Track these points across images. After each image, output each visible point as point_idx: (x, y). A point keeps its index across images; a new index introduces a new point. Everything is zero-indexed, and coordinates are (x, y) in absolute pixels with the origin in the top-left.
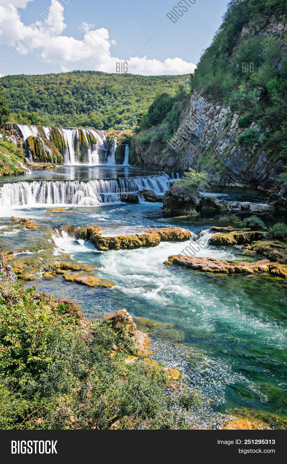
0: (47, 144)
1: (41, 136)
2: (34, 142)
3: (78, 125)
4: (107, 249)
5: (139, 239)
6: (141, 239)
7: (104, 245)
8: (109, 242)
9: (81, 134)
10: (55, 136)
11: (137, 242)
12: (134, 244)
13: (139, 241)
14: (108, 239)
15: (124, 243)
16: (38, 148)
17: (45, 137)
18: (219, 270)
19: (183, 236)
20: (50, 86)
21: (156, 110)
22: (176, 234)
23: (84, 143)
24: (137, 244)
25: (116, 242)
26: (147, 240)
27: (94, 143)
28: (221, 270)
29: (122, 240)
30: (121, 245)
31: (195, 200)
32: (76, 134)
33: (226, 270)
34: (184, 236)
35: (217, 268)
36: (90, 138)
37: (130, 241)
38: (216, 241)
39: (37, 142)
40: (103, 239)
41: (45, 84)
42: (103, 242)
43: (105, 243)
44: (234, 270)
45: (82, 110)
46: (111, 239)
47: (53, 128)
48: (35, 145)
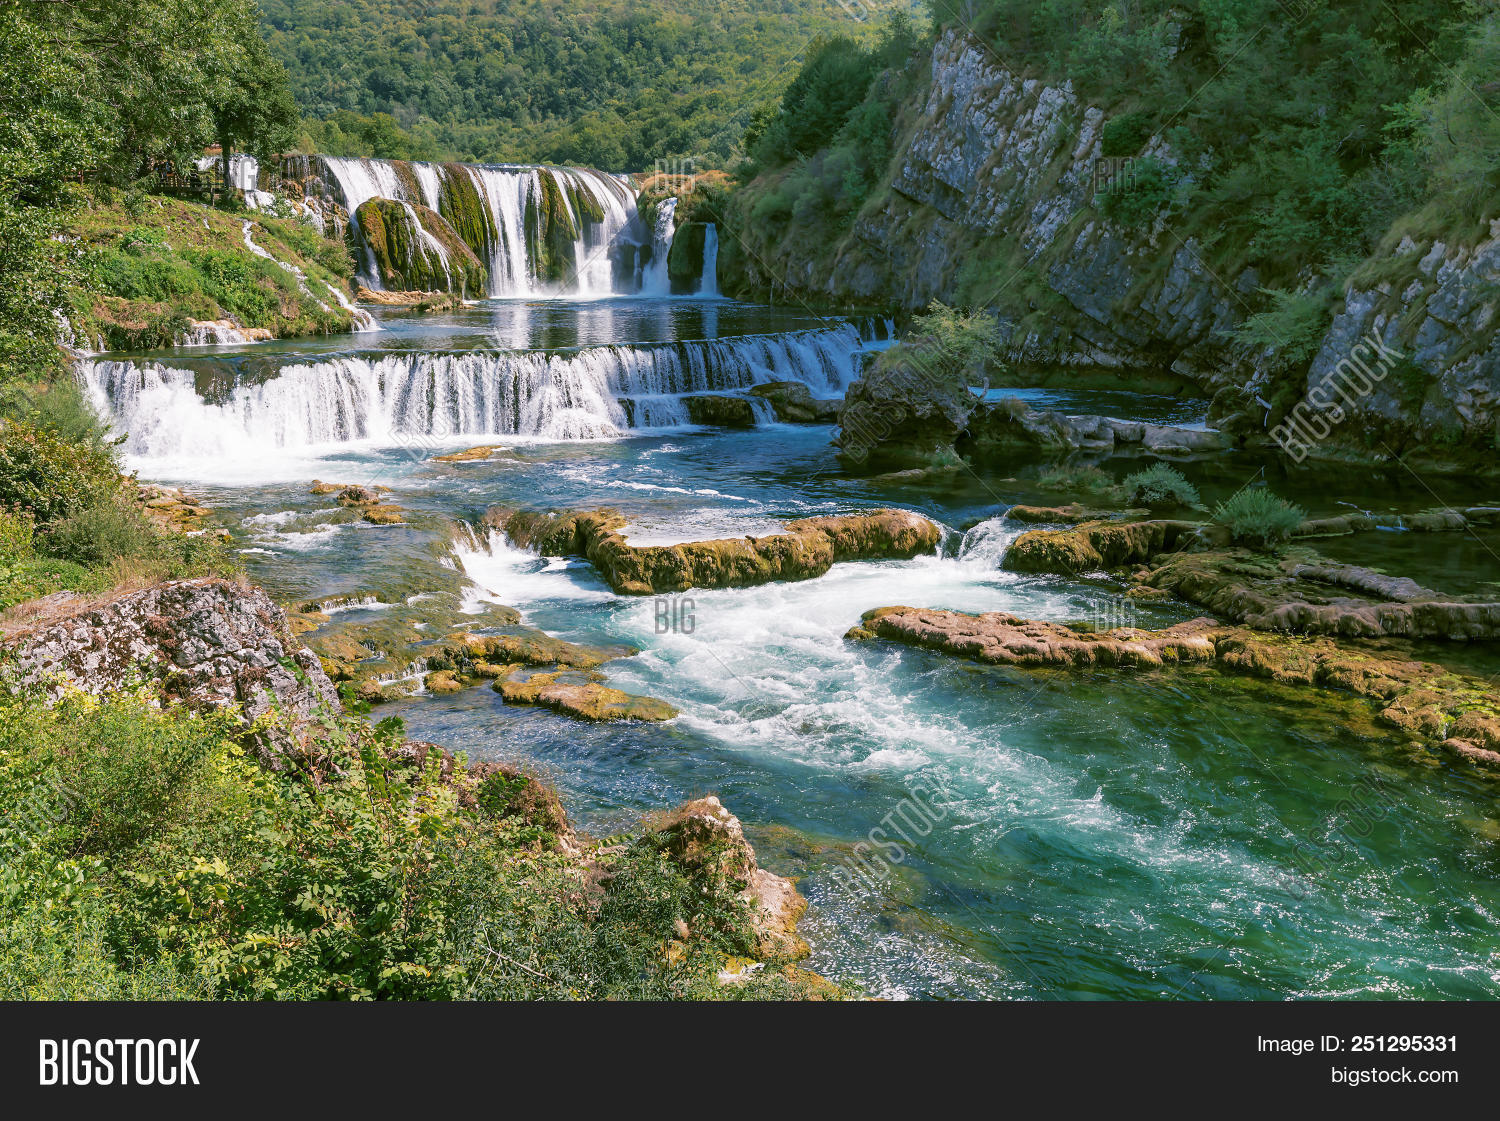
0: (429, 227)
1: (410, 199)
2: (385, 220)
3: (538, 159)
4: (647, 588)
5: (760, 553)
6: (765, 554)
7: (635, 577)
8: (652, 564)
9: (549, 185)
10: (457, 198)
11: (752, 563)
12: (742, 570)
13: (757, 558)
14: (648, 556)
15: (707, 567)
16: (399, 241)
17: (424, 202)
18: (1040, 658)
19: (911, 541)
20: (437, 21)
21: (809, 99)
22: (887, 534)
23: (561, 221)
24: (750, 570)
25: (679, 565)
26: (786, 555)
27: (594, 220)
28: (1048, 655)
29: (697, 556)
30: (696, 574)
31: (955, 415)
32: (531, 187)
33: (1067, 656)
34: (914, 541)
35: (1034, 650)
36: (580, 203)
37: (726, 560)
38: (1028, 556)
39: (394, 219)
40: (632, 555)
41: (417, 14)
42: (634, 565)
43: (641, 568)
44: (1093, 657)
45: (549, 106)
46: (660, 556)
47: (448, 169)
48: (388, 231)
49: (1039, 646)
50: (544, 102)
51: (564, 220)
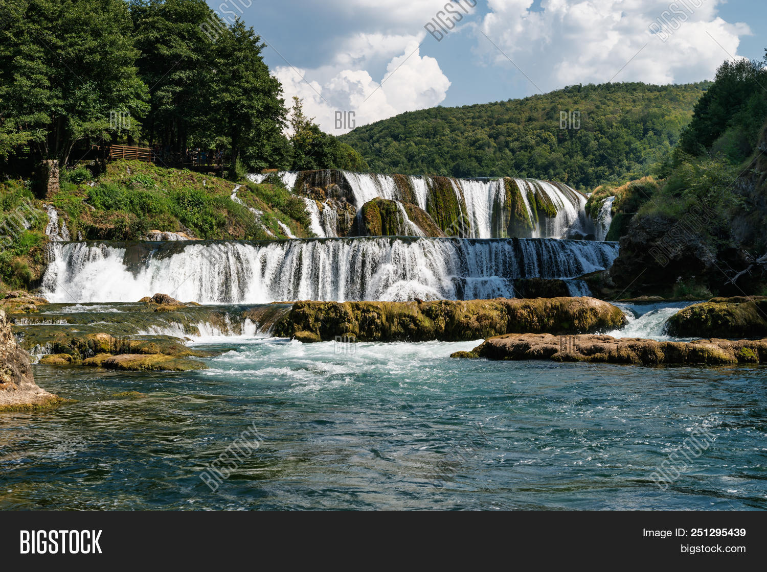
0: (414, 219)
2: (381, 214)
4: (313, 336)
5: (423, 312)
6: (428, 313)
7: (307, 327)
8: (321, 316)
9: (512, 190)
10: (440, 200)
11: (413, 319)
12: (403, 325)
13: (420, 316)
14: (320, 309)
15: (372, 321)
16: (390, 228)
17: (414, 201)
19: (591, 320)
20: (503, 128)
22: (567, 312)
23: (520, 215)
24: (412, 326)
25: (343, 317)
26: (450, 315)
27: (548, 215)
28: (614, 354)
29: (364, 311)
30: (361, 328)
31: (703, 254)
32: (498, 191)
34: (594, 319)
36: (537, 203)
37: (390, 318)
38: (688, 321)
39: (389, 212)
40: (306, 309)
41: (490, 124)
42: (306, 316)
43: (311, 320)
45: (582, 180)
46: (329, 309)
47: (436, 180)
48: (384, 221)
49: (606, 345)
50: (578, 178)
51: (522, 215)
